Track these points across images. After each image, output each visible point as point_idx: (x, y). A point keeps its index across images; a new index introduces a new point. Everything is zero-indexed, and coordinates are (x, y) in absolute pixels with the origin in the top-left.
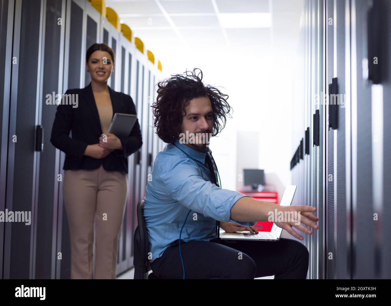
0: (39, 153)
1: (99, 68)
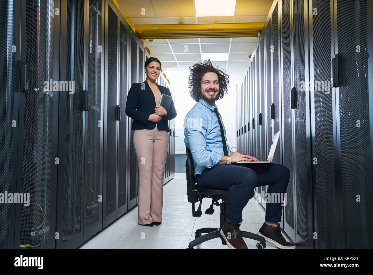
0: (119, 121)
1: (154, 72)
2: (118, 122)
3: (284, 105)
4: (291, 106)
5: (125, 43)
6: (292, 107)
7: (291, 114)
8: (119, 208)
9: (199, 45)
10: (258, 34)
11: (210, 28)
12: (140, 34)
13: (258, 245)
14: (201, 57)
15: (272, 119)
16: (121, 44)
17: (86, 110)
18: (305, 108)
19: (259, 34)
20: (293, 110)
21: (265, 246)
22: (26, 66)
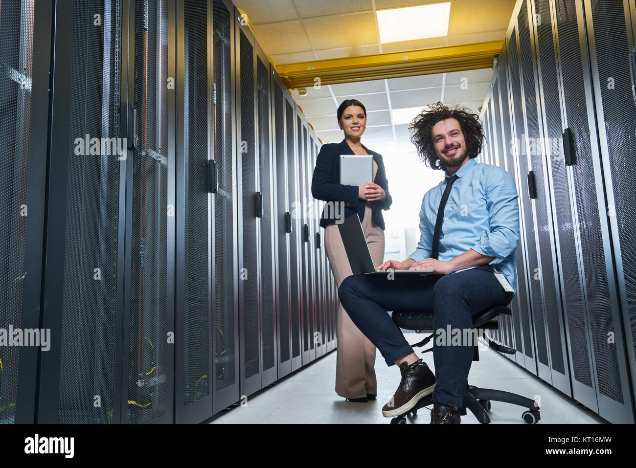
1: (354, 124)
2: (258, 220)
3: (552, 166)
4: (565, 162)
5: (264, 92)
6: (567, 163)
7: (567, 177)
8: (264, 370)
9: (386, 94)
10: (493, 63)
11: (407, 59)
12: (286, 79)
13: (524, 415)
14: (390, 117)
15: (532, 200)
16: (259, 92)
17: (213, 191)
18: (591, 157)
19: (495, 62)
20: (570, 169)
21: (538, 418)
22: (135, 110)
